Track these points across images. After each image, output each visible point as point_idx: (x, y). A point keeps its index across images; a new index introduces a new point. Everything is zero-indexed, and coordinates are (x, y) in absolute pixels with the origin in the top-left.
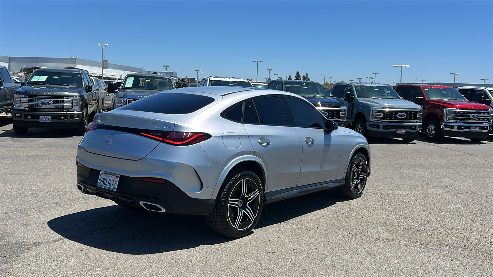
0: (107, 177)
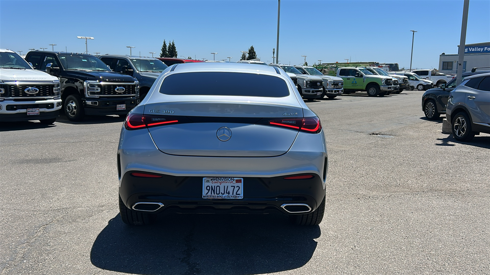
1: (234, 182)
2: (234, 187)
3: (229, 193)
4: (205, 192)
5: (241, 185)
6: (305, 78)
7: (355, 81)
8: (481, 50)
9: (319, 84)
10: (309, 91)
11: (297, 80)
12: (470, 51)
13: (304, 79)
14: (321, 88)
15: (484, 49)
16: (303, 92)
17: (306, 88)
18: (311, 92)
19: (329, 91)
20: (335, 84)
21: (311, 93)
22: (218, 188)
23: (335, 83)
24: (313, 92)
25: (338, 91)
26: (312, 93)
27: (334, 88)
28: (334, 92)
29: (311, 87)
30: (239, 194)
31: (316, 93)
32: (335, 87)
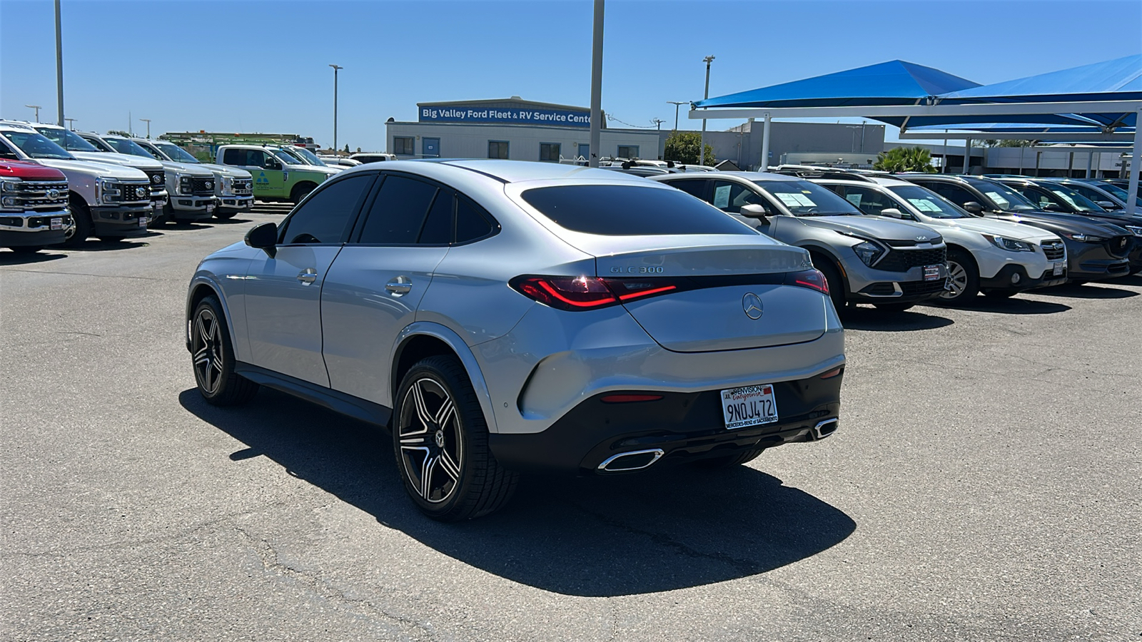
0: (742, 400)
1: (762, 393)
2: (763, 401)
3: (759, 415)
4: (727, 416)
5: (771, 397)
6: (176, 169)
7: (264, 177)
8: (461, 116)
9: (208, 184)
10: (189, 203)
11: (164, 174)
12: (442, 116)
13: (174, 173)
14: (212, 195)
15: (467, 114)
16: (175, 205)
17: (180, 194)
18: (194, 203)
19: (226, 202)
20: (239, 185)
21: (194, 207)
22: (743, 406)
23: (238, 182)
24: (198, 204)
25: (246, 202)
26: (196, 206)
27: (237, 195)
28: (239, 205)
29: (192, 191)
30: (772, 415)
31: (204, 207)
32: (239, 192)
